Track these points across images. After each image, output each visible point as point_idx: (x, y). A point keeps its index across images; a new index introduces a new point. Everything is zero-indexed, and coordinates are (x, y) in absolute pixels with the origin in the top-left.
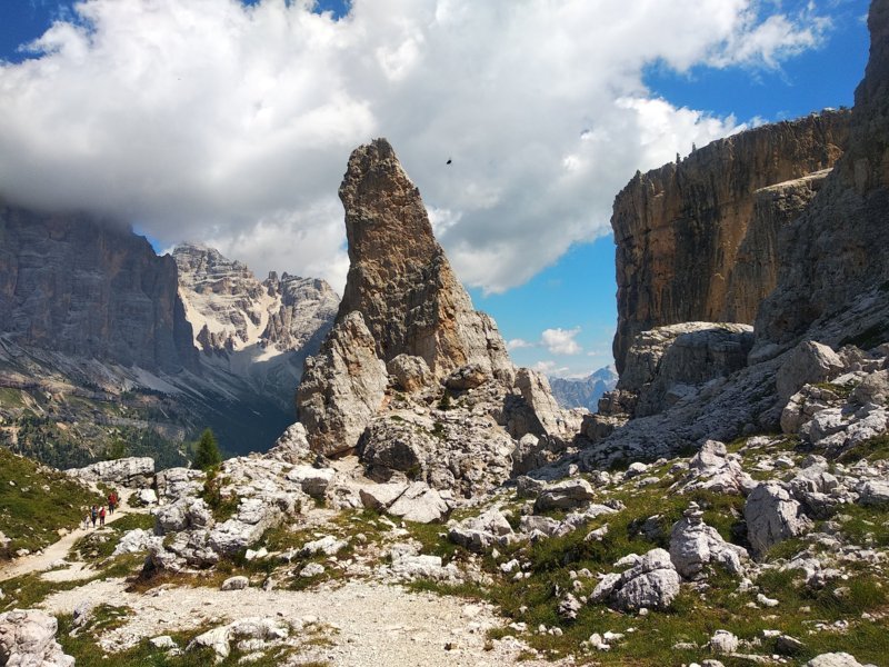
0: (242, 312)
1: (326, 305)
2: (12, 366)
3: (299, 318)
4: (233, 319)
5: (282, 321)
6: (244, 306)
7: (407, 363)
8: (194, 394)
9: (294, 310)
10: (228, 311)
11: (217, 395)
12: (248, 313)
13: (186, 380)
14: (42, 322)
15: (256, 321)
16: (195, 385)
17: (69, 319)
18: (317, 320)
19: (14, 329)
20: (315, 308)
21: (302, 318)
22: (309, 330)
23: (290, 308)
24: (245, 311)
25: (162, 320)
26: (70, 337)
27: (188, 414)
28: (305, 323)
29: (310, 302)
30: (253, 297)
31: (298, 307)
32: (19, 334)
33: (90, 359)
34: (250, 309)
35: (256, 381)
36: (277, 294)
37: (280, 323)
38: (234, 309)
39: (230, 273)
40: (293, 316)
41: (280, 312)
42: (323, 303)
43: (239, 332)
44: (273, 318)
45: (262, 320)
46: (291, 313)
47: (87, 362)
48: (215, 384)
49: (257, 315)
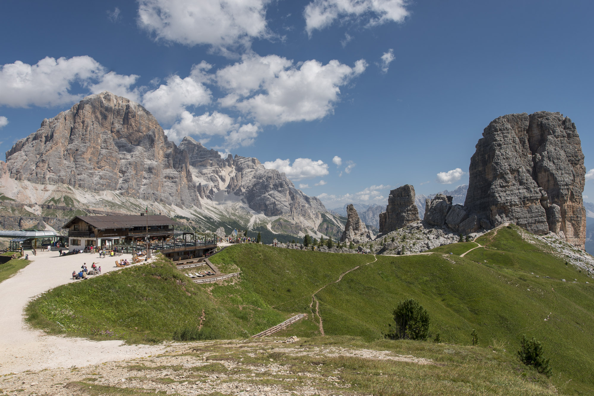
0: (216, 176)
1: (259, 172)
2: (123, 207)
3: (245, 178)
4: (212, 180)
5: (237, 181)
6: (217, 172)
7: (356, 232)
8: (200, 218)
9: (242, 174)
10: (209, 175)
11: (211, 218)
12: (219, 176)
13: (195, 211)
14: (133, 186)
15: (223, 180)
16: (200, 213)
17: (143, 183)
18: (254, 179)
19: (120, 189)
20: (253, 173)
21: (247, 178)
22: (250, 184)
23: (240, 173)
24: (217, 175)
25: (183, 182)
26: (145, 192)
27: (200, 228)
28: (248, 181)
29: (250, 170)
30: (221, 168)
31: (244, 173)
32: (123, 191)
33: (154, 202)
34: (220, 174)
35: (226, 211)
36: (233, 166)
37: (236, 181)
38: (212, 174)
39: (209, 156)
40: (242, 177)
41: (236, 176)
42: (256, 171)
43: (215, 186)
44: (232, 179)
45: (226, 179)
46: (240, 176)
47: (153, 203)
48: (208, 213)
49: (223, 177)
